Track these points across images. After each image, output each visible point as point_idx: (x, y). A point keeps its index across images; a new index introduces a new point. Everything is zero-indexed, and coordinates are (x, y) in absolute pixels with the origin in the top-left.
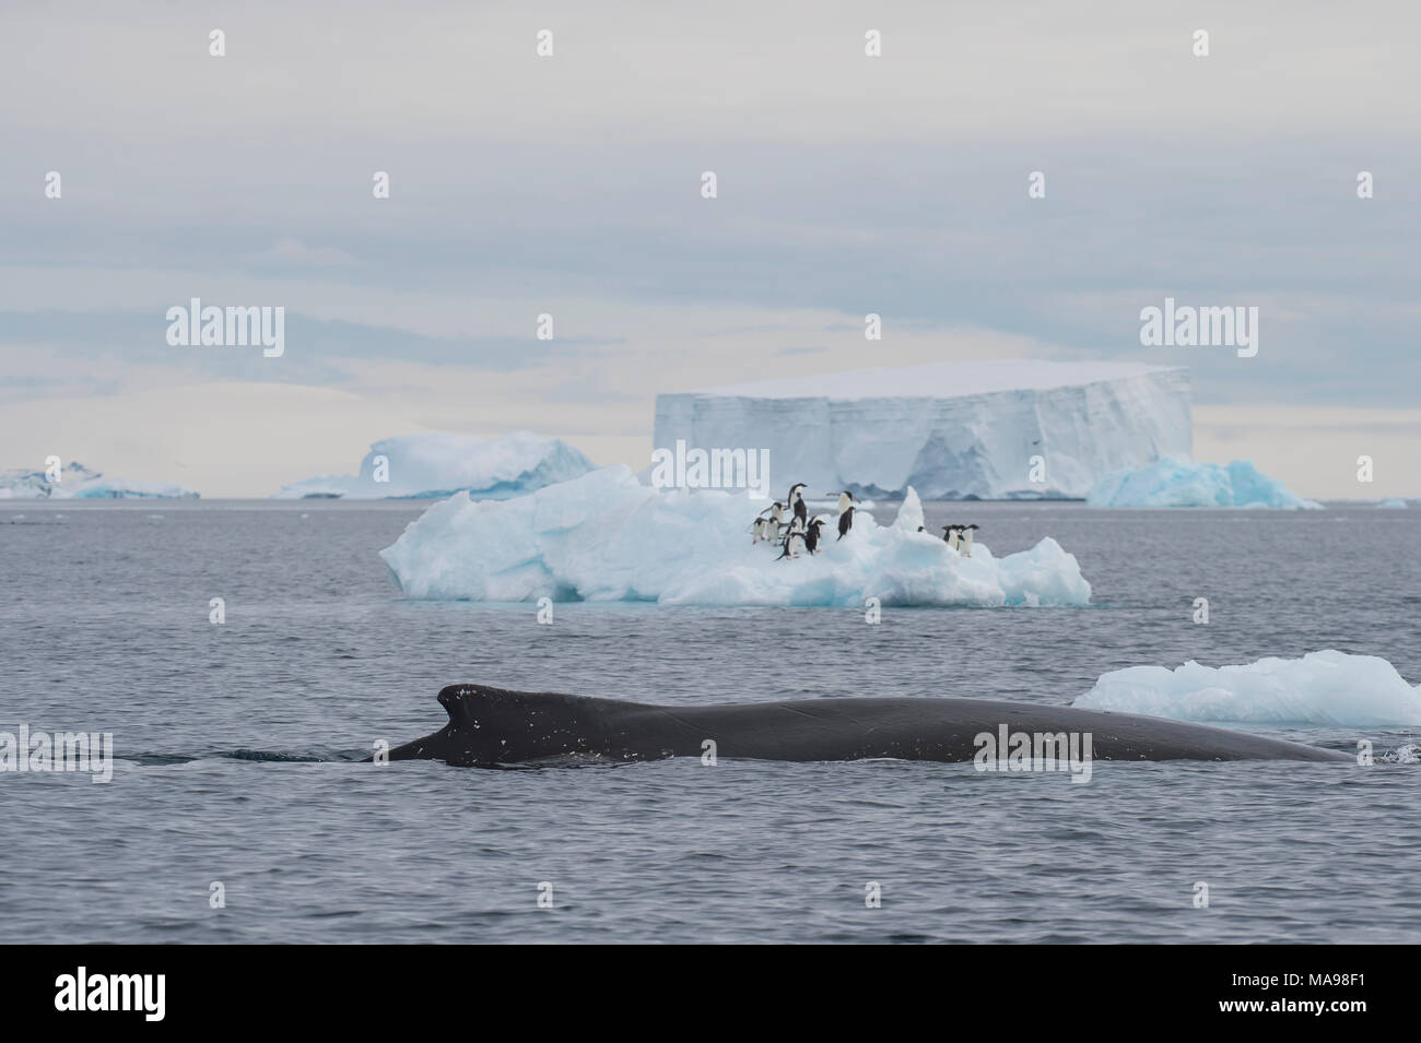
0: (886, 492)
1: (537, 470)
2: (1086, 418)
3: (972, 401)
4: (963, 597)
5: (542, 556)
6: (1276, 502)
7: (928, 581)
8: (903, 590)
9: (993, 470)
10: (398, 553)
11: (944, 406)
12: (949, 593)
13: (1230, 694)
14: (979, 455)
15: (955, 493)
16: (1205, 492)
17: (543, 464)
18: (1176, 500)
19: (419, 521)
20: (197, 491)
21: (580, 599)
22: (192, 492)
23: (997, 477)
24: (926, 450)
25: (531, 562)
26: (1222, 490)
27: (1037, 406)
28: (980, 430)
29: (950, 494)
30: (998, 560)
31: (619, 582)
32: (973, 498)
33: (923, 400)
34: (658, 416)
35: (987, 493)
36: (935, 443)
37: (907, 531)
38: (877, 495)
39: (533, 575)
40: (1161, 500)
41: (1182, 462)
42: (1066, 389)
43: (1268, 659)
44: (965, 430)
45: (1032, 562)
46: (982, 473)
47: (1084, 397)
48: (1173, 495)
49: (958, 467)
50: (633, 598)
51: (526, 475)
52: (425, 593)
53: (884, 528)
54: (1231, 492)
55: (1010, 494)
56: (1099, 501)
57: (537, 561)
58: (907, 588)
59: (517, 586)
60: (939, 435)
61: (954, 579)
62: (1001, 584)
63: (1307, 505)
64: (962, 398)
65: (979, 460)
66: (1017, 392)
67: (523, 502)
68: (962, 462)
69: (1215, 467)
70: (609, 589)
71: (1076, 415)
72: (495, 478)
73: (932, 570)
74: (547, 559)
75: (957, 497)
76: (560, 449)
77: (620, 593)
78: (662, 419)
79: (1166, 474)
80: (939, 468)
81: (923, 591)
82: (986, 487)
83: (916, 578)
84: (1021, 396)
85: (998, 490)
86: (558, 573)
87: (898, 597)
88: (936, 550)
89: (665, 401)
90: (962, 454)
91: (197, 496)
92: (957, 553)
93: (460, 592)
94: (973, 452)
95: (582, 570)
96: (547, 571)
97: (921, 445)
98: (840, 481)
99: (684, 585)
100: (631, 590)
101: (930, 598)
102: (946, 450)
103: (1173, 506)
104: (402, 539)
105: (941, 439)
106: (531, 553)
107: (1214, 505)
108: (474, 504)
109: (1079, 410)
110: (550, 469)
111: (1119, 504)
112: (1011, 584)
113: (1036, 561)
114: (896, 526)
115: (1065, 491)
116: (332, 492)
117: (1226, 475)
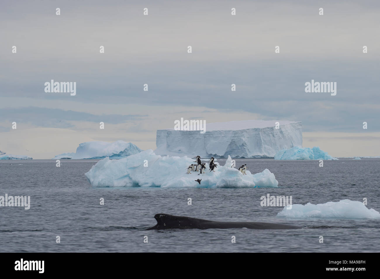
0: (219, 156)
1: (124, 151)
2: (273, 136)
3: (242, 131)
4: (244, 185)
5: (129, 174)
6: (326, 158)
7: (234, 181)
8: (227, 183)
9: (248, 150)
10: (90, 174)
11: (235, 133)
12: (240, 184)
13: (320, 212)
14: (245, 146)
15: (238, 156)
16: (306, 155)
17: (126, 149)
18: (298, 158)
19: (95, 165)
20: (32, 157)
21: (139, 186)
22: (30, 157)
23: (250, 152)
24: (230, 145)
25: (126, 176)
26: (311, 155)
27: (260, 133)
28: (244, 139)
29: (237, 156)
30: (253, 175)
31: (150, 182)
32: (243, 158)
33: (229, 131)
34: (157, 136)
35: (247, 156)
36: (233, 143)
37: (228, 167)
38: (217, 157)
39: (127, 180)
40: (294, 158)
41: (300, 147)
42: (268, 128)
43: (330, 202)
44: (241, 139)
45: (262, 175)
46: (245, 151)
47: (273, 130)
48: (298, 156)
49: (239, 149)
50: (154, 186)
51: (121, 152)
52: (97, 185)
53: (222, 166)
54: (313, 155)
55: (253, 156)
56: (278, 158)
57: (128, 176)
58: (228, 183)
59: (122, 183)
60: (233, 141)
61: (241, 180)
62: (254, 182)
63: (334, 159)
64: (240, 130)
65: (245, 147)
66: (255, 129)
67: (124, 160)
68: (240, 148)
69: (309, 149)
70: (147, 183)
71: (271, 135)
72: (113, 153)
73: (235, 178)
74: (130, 175)
75: (239, 157)
76: (131, 145)
77: (150, 185)
78: (158, 137)
79: (296, 151)
80: (234, 149)
81: (233, 184)
82: (247, 155)
83: (231, 180)
84: (256, 130)
85: (250, 156)
86: (133, 179)
87: (226, 185)
88: (236, 172)
89: (159, 132)
90: (240, 146)
91: (32, 159)
92: (242, 173)
93: (107, 185)
94: (243, 145)
95: (140, 178)
96: (130, 179)
97: (229, 143)
98: (207, 153)
99: (168, 182)
100: (153, 184)
101: (234, 185)
102: (236, 144)
103: (298, 159)
104: (91, 170)
105: (234, 142)
106: (126, 174)
107: (309, 159)
108: (110, 160)
109: (271, 133)
110: (128, 151)
111: (283, 159)
112: (257, 181)
113: (263, 175)
114: (225, 166)
115: (268, 155)
116: (69, 157)
117: (312, 151)
